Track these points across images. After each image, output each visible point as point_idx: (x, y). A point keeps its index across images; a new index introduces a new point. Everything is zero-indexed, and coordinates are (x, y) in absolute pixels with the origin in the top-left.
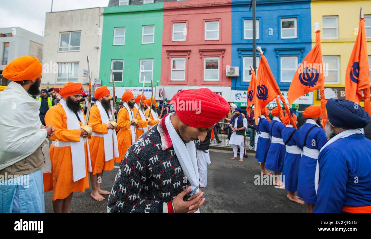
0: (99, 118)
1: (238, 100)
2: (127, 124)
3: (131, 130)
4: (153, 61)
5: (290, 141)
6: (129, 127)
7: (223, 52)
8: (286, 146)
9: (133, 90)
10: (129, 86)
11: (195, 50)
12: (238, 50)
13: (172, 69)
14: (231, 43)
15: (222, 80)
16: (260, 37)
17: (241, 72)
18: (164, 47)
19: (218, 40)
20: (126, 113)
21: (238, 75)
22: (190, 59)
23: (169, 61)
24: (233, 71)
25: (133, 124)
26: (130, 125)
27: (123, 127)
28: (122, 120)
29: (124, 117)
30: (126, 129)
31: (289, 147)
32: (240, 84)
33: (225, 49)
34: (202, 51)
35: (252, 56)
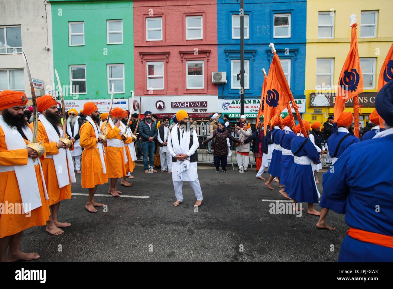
0: (44, 135)
1: (226, 110)
2: (92, 141)
3: (98, 149)
4: (124, 66)
5: (300, 152)
6: (96, 144)
7: (208, 54)
8: (295, 157)
9: (101, 103)
10: (95, 99)
11: (175, 52)
12: (226, 51)
13: (148, 76)
14: (217, 44)
15: (208, 87)
16: (250, 37)
17: (228, 78)
18: (136, 48)
19: (202, 40)
20: (91, 128)
21: (226, 81)
22: (169, 63)
23: (144, 66)
24: (219, 77)
25: (100, 141)
26: (97, 142)
27: (88, 145)
28: (86, 137)
29: (88, 133)
30: (92, 147)
31: (298, 158)
32: (228, 91)
33: (210, 51)
34: (183, 54)
35: (240, 58)
